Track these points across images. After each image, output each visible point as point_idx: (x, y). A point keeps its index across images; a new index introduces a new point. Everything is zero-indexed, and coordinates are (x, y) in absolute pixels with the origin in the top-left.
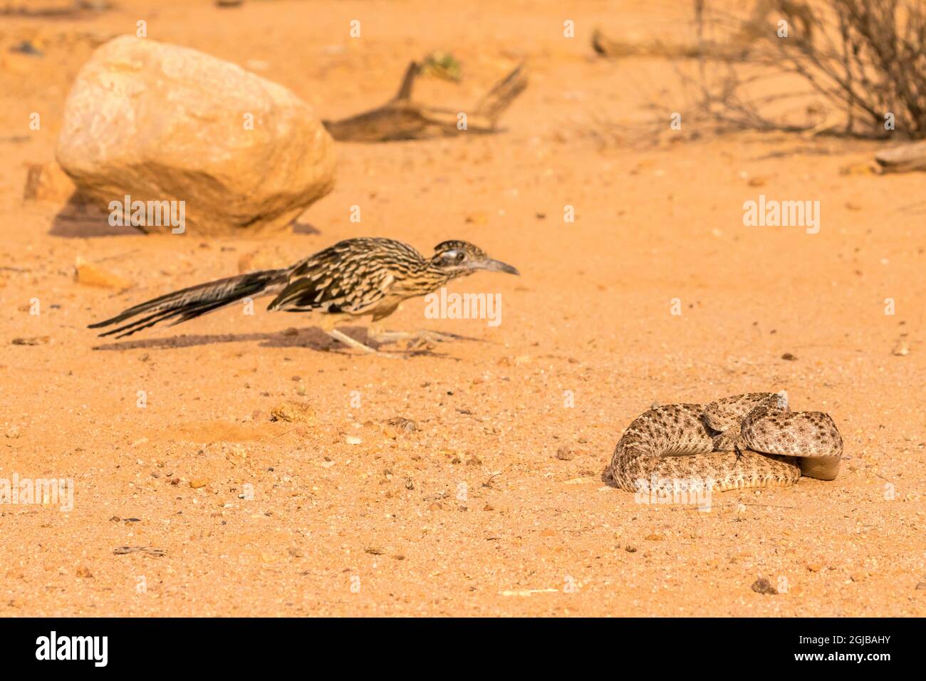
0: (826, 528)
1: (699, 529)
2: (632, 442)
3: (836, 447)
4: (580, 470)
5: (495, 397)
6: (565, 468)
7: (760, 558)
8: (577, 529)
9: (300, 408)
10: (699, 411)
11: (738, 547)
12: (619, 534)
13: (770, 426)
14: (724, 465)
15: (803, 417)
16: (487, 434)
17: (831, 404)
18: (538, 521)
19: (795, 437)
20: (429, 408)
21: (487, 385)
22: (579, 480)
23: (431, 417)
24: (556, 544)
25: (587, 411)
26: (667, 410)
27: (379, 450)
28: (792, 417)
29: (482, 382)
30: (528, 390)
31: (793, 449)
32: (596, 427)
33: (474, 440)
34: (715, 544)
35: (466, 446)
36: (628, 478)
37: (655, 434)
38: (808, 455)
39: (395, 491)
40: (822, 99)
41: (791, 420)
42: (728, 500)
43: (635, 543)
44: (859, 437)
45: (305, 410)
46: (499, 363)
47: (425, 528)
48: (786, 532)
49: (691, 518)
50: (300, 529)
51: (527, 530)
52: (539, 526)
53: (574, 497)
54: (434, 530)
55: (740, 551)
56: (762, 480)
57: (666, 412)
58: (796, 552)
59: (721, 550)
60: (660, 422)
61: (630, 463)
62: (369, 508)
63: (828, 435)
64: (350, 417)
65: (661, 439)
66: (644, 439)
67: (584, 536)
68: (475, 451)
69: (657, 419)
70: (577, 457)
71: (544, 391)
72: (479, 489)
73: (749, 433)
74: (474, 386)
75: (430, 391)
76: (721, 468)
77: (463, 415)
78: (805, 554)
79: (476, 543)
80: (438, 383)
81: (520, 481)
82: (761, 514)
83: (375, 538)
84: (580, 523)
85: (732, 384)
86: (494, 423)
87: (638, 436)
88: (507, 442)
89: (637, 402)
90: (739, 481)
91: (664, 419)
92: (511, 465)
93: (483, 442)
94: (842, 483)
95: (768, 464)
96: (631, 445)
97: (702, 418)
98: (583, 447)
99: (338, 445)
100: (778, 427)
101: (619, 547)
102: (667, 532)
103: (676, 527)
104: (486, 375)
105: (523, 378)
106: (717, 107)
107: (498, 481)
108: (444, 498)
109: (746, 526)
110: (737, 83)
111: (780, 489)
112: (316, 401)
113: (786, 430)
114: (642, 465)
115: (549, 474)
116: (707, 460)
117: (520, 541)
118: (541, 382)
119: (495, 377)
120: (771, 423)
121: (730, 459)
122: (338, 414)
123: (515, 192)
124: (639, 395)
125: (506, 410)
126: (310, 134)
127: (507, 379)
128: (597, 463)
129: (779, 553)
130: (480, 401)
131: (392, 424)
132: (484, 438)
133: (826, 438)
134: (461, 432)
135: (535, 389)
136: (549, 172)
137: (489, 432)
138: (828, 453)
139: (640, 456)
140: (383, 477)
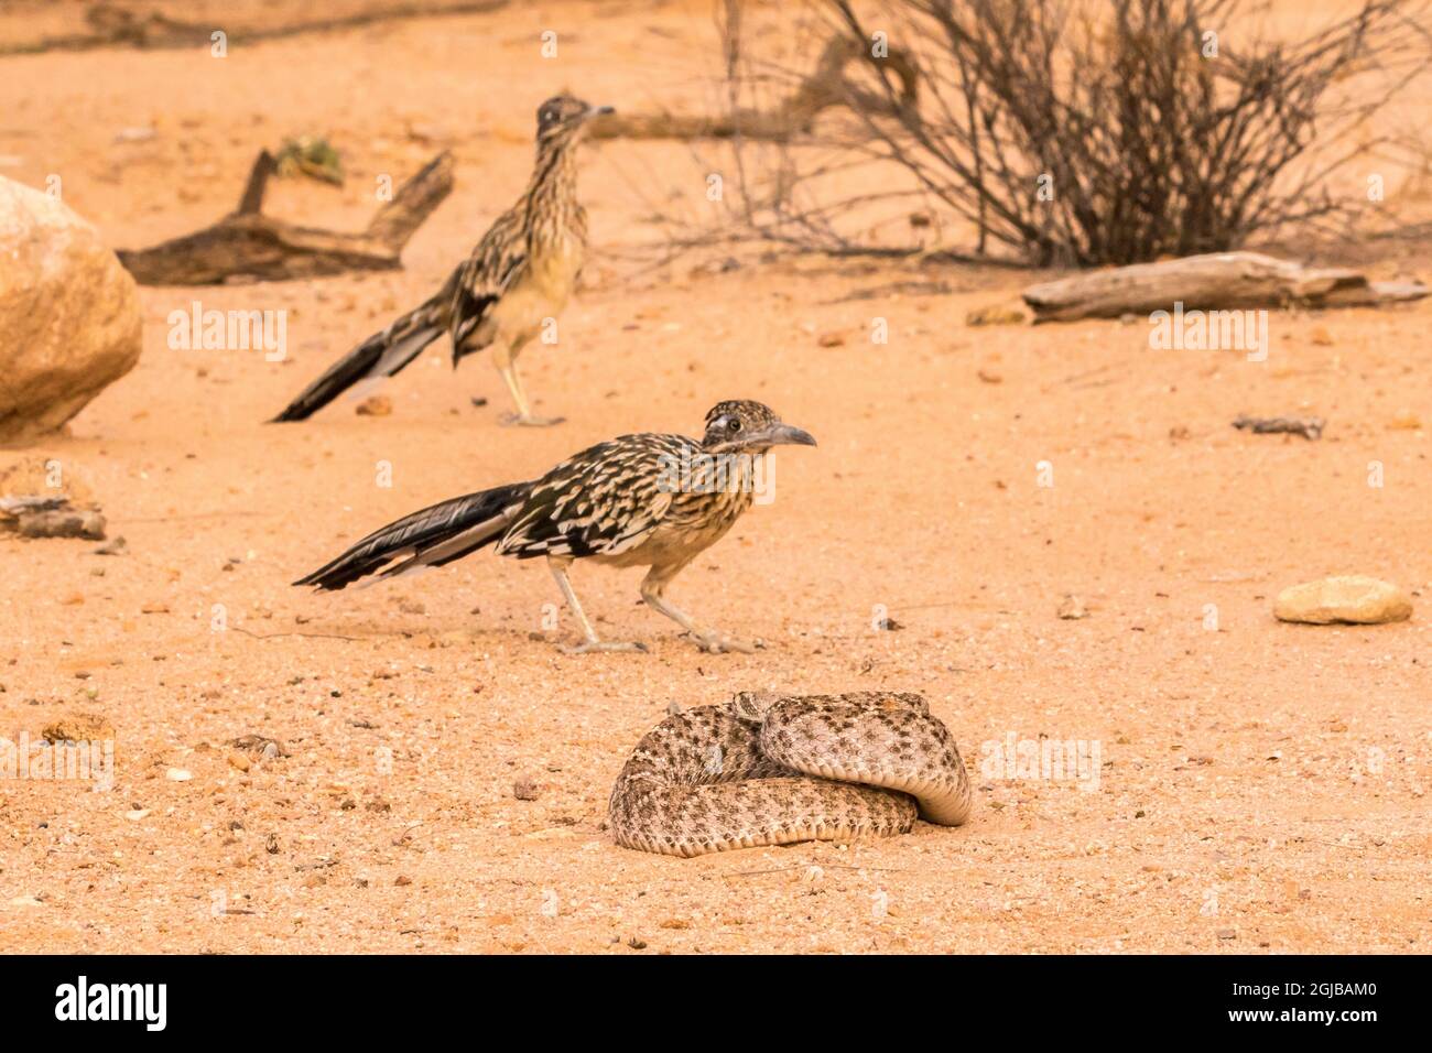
0: (956, 903)
1: (749, 908)
2: (639, 771)
4: (551, 815)
5: (410, 700)
6: (527, 812)
8: (549, 912)
9: (90, 723)
11: (812, 936)
12: (617, 919)
14: (794, 799)
15: (874, 717)
16: (397, 760)
17: (960, 700)
18: (483, 901)
20: (303, 720)
21: (397, 679)
22: (551, 833)
23: (305, 733)
24: (514, 938)
25: (561, 719)
26: (700, 714)
27: (220, 790)
29: (389, 675)
30: (463, 686)
32: (576, 745)
33: (376, 770)
34: (775, 933)
35: (363, 781)
39: (248, 856)
40: (935, 201)
41: (854, 720)
42: (796, 860)
43: (644, 933)
45: (98, 727)
47: (299, 915)
48: (891, 911)
49: (735, 891)
50: (93, 922)
51: (466, 916)
52: (485, 909)
53: (543, 860)
54: (314, 918)
55: (815, 944)
56: (853, 828)
57: (699, 718)
58: (907, 943)
59: (784, 942)
60: (688, 737)
61: (640, 802)
62: (205, 885)
64: (172, 737)
66: (659, 767)
67: (561, 923)
68: (380, 789)
69: (683, 731)
70: (546, 794)
71: (489, 688)
72: (386, 850)
73: (780, 738)
74: (376, 682)
75: (304, 692)
76: (790, 803)
77: (359, 729)
78: (921, 944)
79: (384, 940)
80: (316, 678)
81: (454, 836)
82: (849, 881)
83: (217, 934)
84: (553, 903)
86: (409, 741)
87: (650, 762)
88: (430, 773)
90: (818, 826)
91: (695, 731)
92: (439, 809)
93: (392, 773)
94: (980, 829)
95: (864, 802)
96: (639, 775)
98: (555, 779)
99: (155, 782)
100: (833, 729)
101: (618, 941)
102: (696, 914)
103: (710, 907)
104: (395, 664)
105: (455, 667)
106: (764, 218)
107: (417, 836)
108: (330, 865)
109: (824, 902)
110: (797, 178)
111: (880, 842)
112: (115, 711)
113: (845, 734)
114: (660, 803)
115: (501, 823)
116: (766, 790)
117: (455, 935)
118: (484, 672)
119: (409, 666)
122: (153, 732)
124: (646, 691)
125: (429, 720)
126: (98, 273)
127: (429, 670)
128: (581, 804)
129: (880, 945)
130: (385, 705)
131: (243, 746)
132: (393, 767)
134: (356, 758)
135: (475, 685)
137: (400, 756)
139: (654, 790)
140: (229, 834)
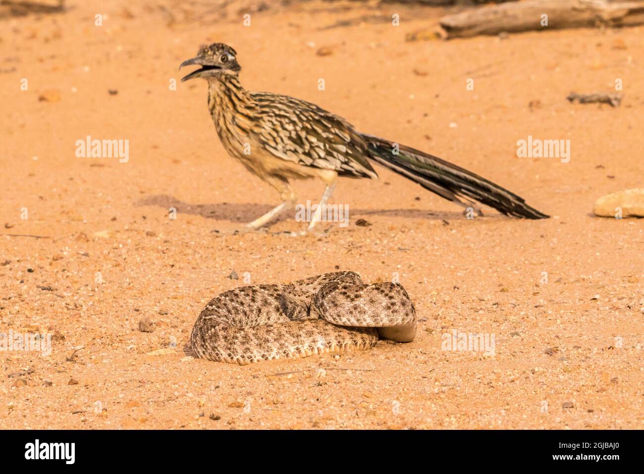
0: (405, 389)
1: (281, 395)
2: (210, 315)
3: (407, 315)
4: (162, 341)
5: (75, 273)
6: (147, 339)
7: (342, 421)
8: (161, 399)
10: (276, 290)
11: (320, 411)
12: (202, 403)
13: (341, 299)
14: (301, 333)
15: (373, 289)
16: (68, 309)
17: (406, 267)
18: (122, 393)
19: (366, 308)
20: (11, 286)
21: (67, 260)
22: (162, 351)
23: (12, 295)
24: (141, 415)
25: (166, 283)
26: (243, 291)
28: (362, 289)
29: (62, 258)
30: (107, 264)
31: (365, 320)
32: (176, 298)
33: (56, 315)
34: (297, 409)
35: (48, 322)
36: (209, 347)
37: (233, 312)
38: (380, 325)
41: (362, 293)
42: (309, 365)
43: (218, 411)
44: (435, 298)
46: (79, 238)
47: (11, 404)
48: (366, 394)
49: (273, 384)
51: (112, 402)
52: (123, 398)
53: (157, 368)
54: (20, 406)
55: (321, 415)
56: (341, 346)
57: (242, 293)
58: (376, 414)
59: (303, 415)
60: (237, 301)
61: (210, 332)
63: (399, 304)
65: (239, 317)
66: (222, 314)
67: (169, 406)
68: (58, 327)
69: (234, 299)
70: (158, 328)
71: (123, 265)
72: (62, 363)
73: (322, 307)
74: (54, 262)
75: (11, 269)
76: (299, 336)
77: (44, 291)
78: (385, 415)
79: (63, 417)
80: (18, 261)
81: (104, 354)
82: (341, 377)
84: (164, 394)
85: (308, 251)
86: (75, 298)
87: (216, 311)
88: (88, 317)
89: (215, 272)
90: (318, 348)
91: (241, 299)
92: (94, 339)
93: (65, 317)
94: (419, 344)
96: (209, 317)
97: (279, 297)
98: (164, 319)
100: (349, 299)
101: (203, 415)
102: (250, 399)
103: (258, 394)
104: (66, 251)
105: (102, 253)
107: (81, 355)
108: (29, 373)
109: (326, 390)
111: (359, 353)
113: (357, 302)
114: (221, 333)
115: (132, 346)
117: (105, 414)
118: (120, 256)
119: (74, 253)
120: (341, 296)
121: (307, 327)
123: (87, 69)
124: (217, 265)
125: (87, 285)
127: (86, 255)
129: (360, 415)
130: (60, 277)
132: (66, 314)
133: (397, 308)
134: (43, 309)
135: (114, 263)
136: (120, 48)
137: (70, 307)
138: (400, 321)
139: (218, 325)
